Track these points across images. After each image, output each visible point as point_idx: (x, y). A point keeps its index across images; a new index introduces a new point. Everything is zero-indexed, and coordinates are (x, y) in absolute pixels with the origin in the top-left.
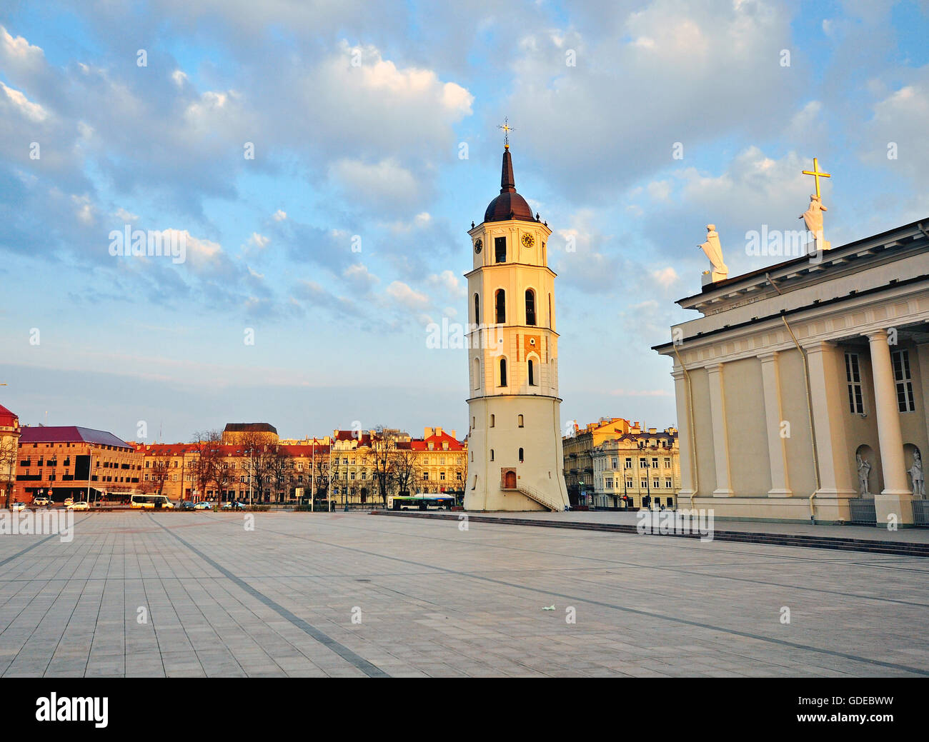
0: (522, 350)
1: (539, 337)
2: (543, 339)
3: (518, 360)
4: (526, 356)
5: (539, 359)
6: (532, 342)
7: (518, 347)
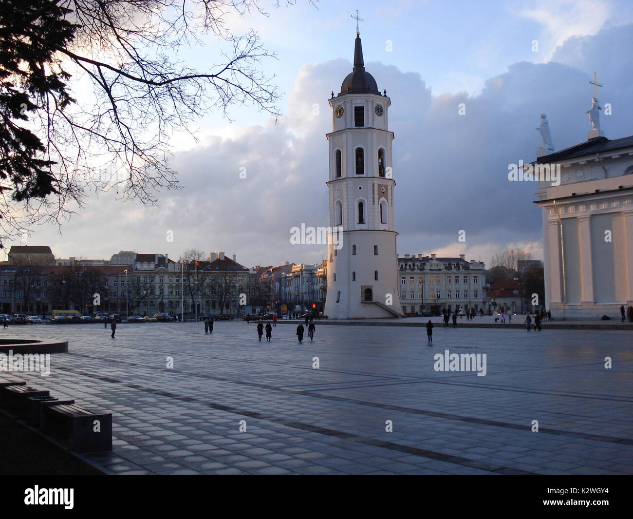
0: (376, 196)
1: (387, 186)
2: (390, 187)
3: (374, 204)
4: (379, 200)
5: (387, 202)
6: (383, 189)
7: (374, 194)
